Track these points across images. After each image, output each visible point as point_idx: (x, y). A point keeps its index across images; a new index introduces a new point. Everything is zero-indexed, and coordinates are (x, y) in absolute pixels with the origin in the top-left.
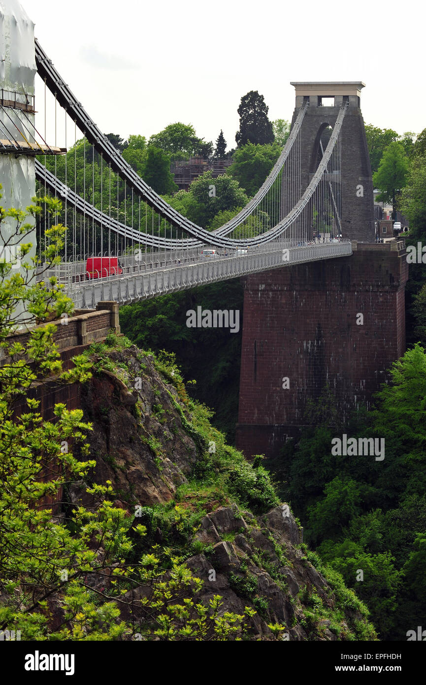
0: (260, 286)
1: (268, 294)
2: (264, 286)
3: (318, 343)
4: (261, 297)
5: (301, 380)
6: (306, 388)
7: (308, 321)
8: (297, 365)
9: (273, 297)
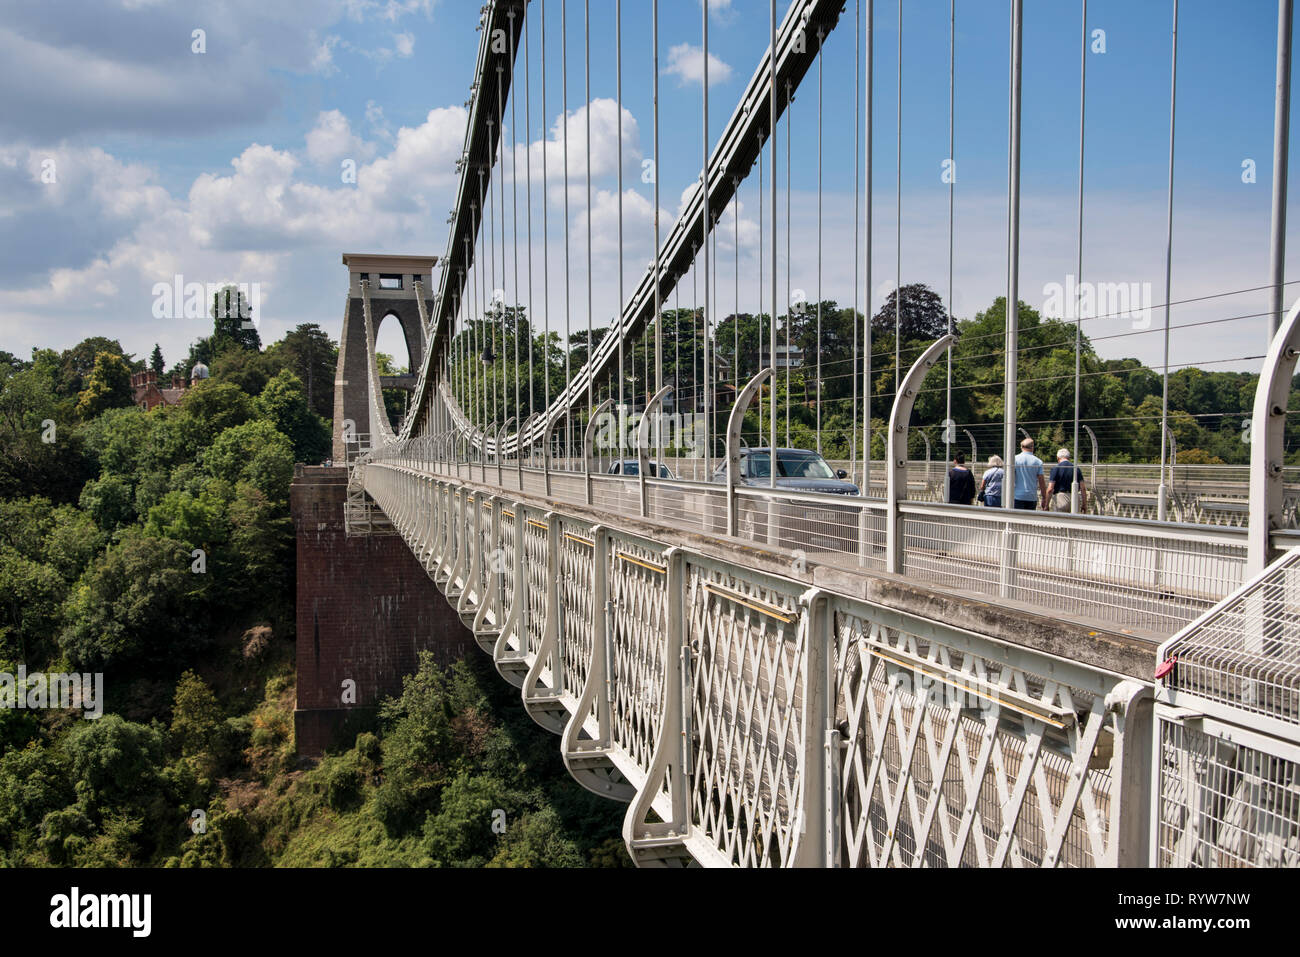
0: (319, 525)
1: (330, 536)
2: (324, 525)
3: (400, 598)
4: (321, 540)
5: (379, 648)
6: (386, 657)
7: (386, 569)
8: (374, 628)
9: (337, 540)
